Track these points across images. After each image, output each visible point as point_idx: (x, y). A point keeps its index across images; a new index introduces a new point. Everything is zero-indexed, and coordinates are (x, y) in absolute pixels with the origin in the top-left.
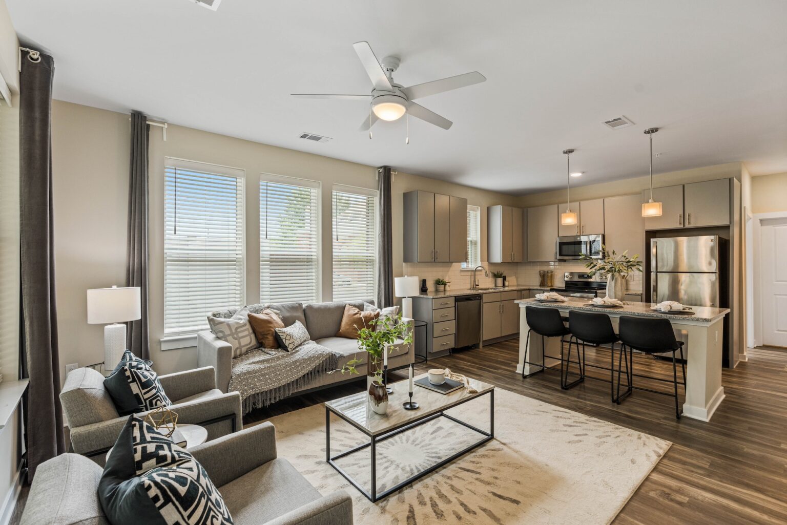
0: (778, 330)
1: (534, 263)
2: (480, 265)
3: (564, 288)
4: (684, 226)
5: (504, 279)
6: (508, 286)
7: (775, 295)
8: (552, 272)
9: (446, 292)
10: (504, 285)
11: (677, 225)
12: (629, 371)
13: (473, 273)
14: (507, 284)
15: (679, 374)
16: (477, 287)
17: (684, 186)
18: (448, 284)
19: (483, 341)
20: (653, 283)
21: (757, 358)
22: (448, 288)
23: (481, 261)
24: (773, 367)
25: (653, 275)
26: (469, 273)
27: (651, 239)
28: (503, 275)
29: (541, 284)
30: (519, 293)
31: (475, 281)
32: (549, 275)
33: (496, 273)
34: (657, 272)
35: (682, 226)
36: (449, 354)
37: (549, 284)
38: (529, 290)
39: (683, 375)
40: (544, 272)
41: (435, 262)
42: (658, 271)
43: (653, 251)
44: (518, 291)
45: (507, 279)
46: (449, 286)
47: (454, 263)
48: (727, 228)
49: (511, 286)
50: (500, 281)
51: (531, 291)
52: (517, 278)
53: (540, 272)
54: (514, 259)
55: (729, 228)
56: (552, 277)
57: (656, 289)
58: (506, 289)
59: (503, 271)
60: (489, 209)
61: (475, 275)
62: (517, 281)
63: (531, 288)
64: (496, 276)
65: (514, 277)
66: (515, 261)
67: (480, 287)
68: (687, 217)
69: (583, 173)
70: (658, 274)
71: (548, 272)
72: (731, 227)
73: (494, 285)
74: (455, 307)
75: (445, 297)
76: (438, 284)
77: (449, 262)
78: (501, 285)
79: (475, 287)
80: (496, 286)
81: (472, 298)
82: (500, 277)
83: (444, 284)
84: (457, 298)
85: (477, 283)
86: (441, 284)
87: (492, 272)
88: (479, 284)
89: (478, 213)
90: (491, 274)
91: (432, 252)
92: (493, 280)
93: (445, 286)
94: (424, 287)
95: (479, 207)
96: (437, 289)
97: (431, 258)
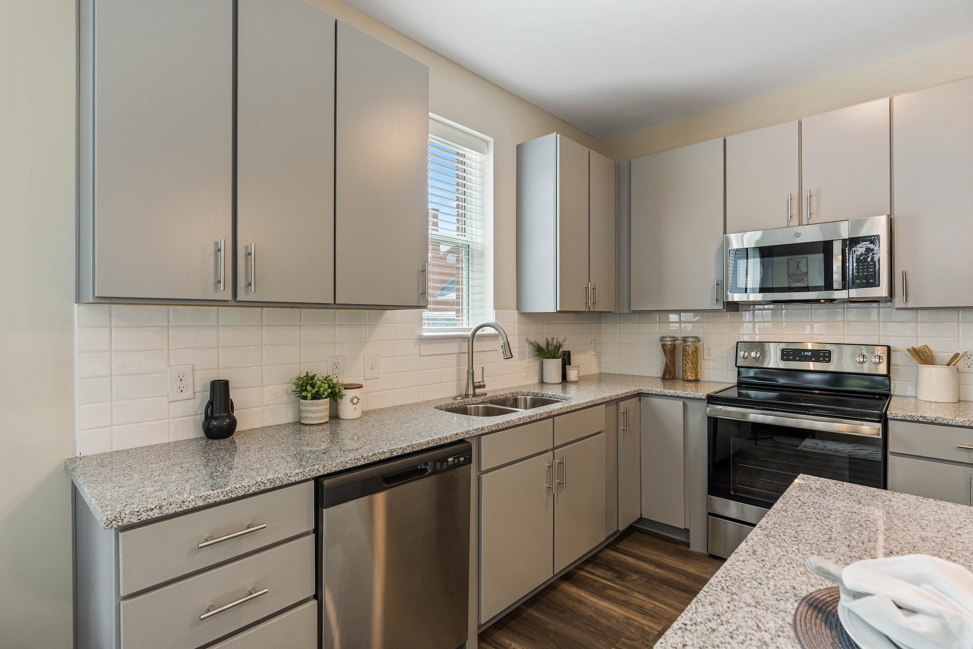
1: (644, 314)
2: (491, 319)
3: (734, 394)
5: (566, 360)
8: (697, 339)
9: (344, 425)
10: (564, 380)
13: (465, 347)
14: (572, 375)
16: (478, 391)
18: (349, 394)
22: (347, 408)
23: (496, 307)
26: (454, 347)
28: (561, 351)
29: (664, 374)
30: (613, 408)
31: (471, 374)
32: (690, 349)
33: (543, 344)
37: (691, 375)
38: (640, 395)
40: (674, 339)
41: (235, 301)
44: (608, 403)
45: (573, 358)
46: (354, 401)
47: (389, 313)
50: (553, 366)
52: (599, 355)
53: (662, 339)
54: (594, 303)
59: (561, 340)
61: (471, 353)
62: (599, 363)
64: (543, 352)
65: (593, 353)
66: (598, 309)
71: (685, 340)
73: (536, 380)
74: (317, 531)
75: (238, 498)
76: (305, 398)
77: (336, 306)
78: (559, 379)
79: (471, 392)
80: (542, 382)
81: (426, 464)
82: (554, 357)
83: (335, 395)
84: (326, 482)
85: (477, 379)
86: (314, 398)
87: (532, 340)
88: (487, 381)
89: (489, 159)
90: (528, 349)
91: (212, 249)
92: (534, 364)
93: (336, 401)
94: (216, 419)
95: (491, 140)
96: (300, 417)
97: (212, 281)
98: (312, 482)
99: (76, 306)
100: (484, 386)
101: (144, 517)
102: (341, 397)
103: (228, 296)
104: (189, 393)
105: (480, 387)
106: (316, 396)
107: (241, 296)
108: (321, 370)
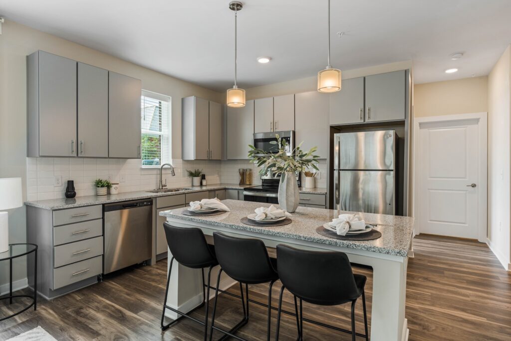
0: (431, 220)
2: (169, 162)
3: (261, 188)
4: (364, 121)
5: (203, 177)
6: (206, 186)
7: (429, 189)
8: (250, 170)
10: (201, 184)
11: (359, 121)
12: (299, 314)
13: (159, 172)
14: (204, 182)
15: (359, 311)
17: (364, 78)
18: (114, 186)
19: (157, 256)
20: (336, 181)
21: (421, 251)
22: (113, 190)
23: (173, 157)
24: (435, 262)
25: (336, 173)
26: (155, 172)
27: (335, 134)
28: (201, 174)
31: (161, 182)
32: (248, 173)
33: (193, 171)
34: (339, 170)
35: (361, 121)
36: (96, 282)
37: (248, 183)
38: (225, 189)
39: (363, 313)
40: (244, 170)
41: (77, 157)
42: (341, 168)
43: (336, 148)
44: (210, 191)
45: (207, 177)
46: (116, 188)
47: (129, 160)
48: (401, 124)
49: (209, 185)
50: (197, 180)
51: (227, 190)
52: (220, 176)
53: (239, 170)
54: (212, 156)
55: (404, 124)
56: (251, 175)
57: (338, 188)
58: (204, 188)
59: (201, 170)
60: (183, 100)
61: (161, 174)
62: (220, 180)
63: (227, 187)
64: (193, 175)
65: (217, 175)
66: (214, 158)
67: (169, 187)
68: (367, 111)
69: (271, 59)
70: (341, 172)
71: (246, 170)
72: (406, 123)
73: (191, 185)
74: (103, 218)
75: (82, 207)
76: (99, 187)
77: (109, 158)
78: (199, 184)
79: (161, 188)
80: (193, 186)
81: (137, 204)
82: (198, 176)
83: (109, 186)
84: (106, 205)
85: (164, 183)
86: (102, 187)
87: (189, 170)
88: (167, 184)
89: (170, 104)
90: (187, 173)
91: (71, 142)
92: (190, 179)
93: (109, 188)
94: (69, 192)
95: (171, 97)
96: (97, 193)
97: (71, 151)
98: (101, 205)
99: (27, 158)
100: (166, 186)
101: (59, 208)
102: (111, 187)
103: (76, 155)
104: (60, 185)
105: (164, 186)
106: (103, 186)
107: (79, 155)
108: (104, 178)
